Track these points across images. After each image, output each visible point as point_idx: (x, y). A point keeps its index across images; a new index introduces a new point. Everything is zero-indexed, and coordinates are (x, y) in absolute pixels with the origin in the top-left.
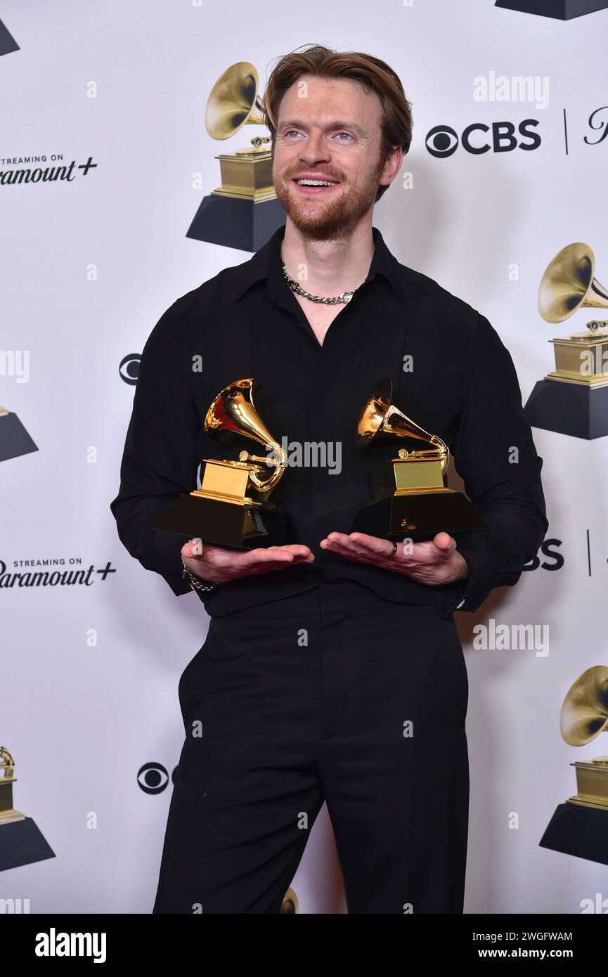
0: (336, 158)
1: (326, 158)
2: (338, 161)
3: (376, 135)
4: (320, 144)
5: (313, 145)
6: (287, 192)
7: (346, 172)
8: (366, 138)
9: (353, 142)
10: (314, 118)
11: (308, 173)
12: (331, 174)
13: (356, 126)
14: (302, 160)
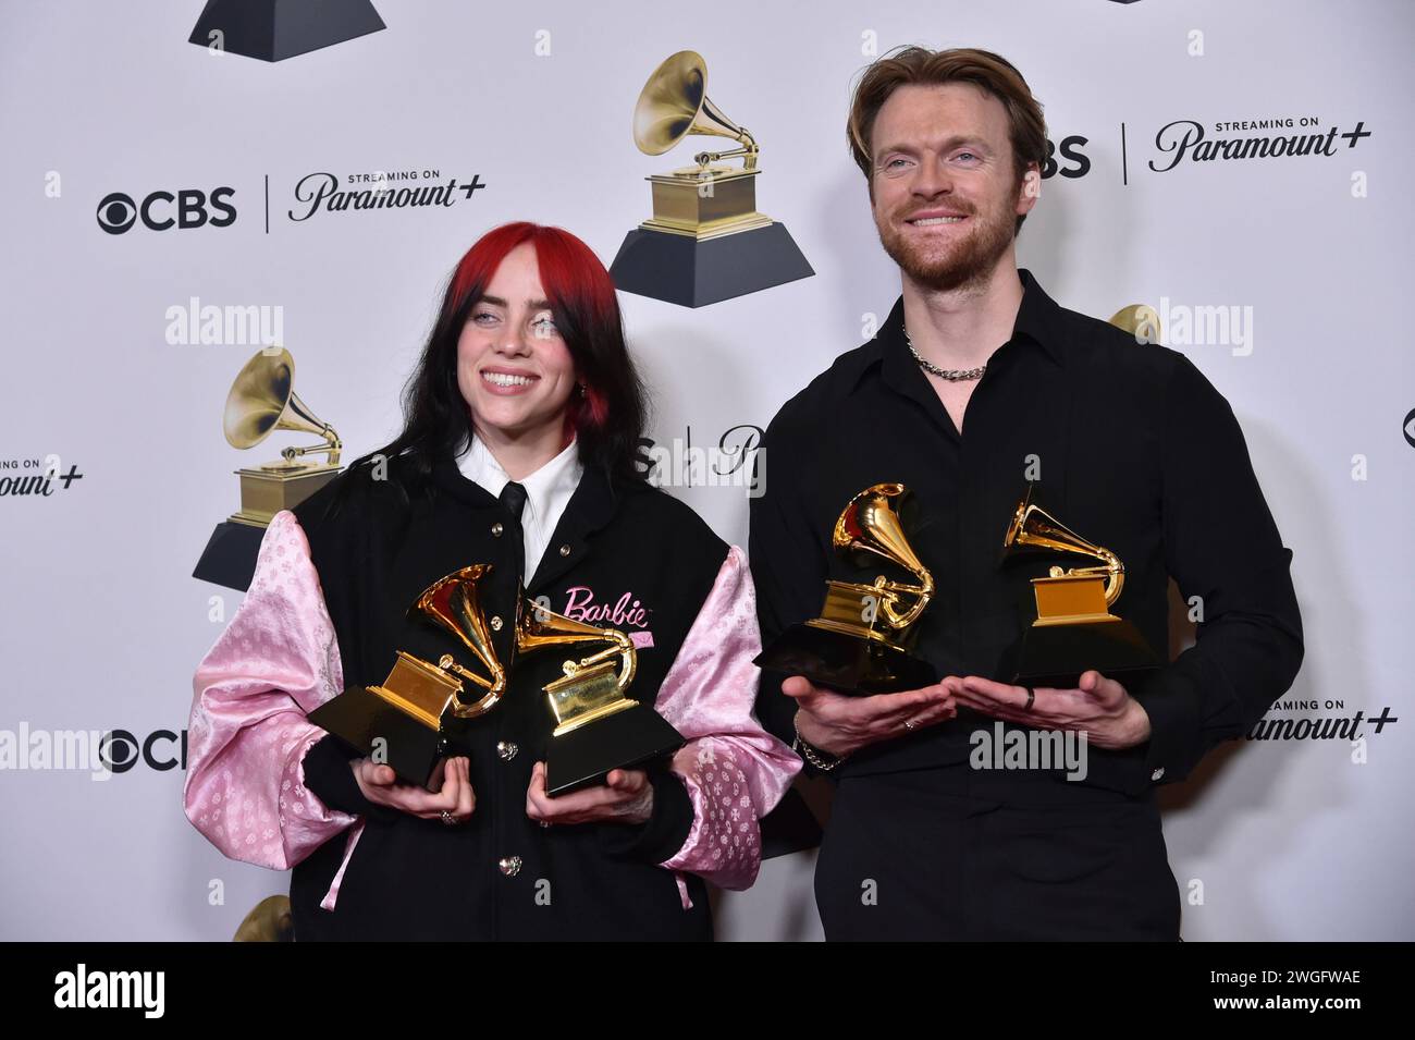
0: (958, 185)
1: (947, 187)
2: (963, 190)
3: (1004, 151)
4: (936, 170)
5: (928, 172)
6: (899, 237)
7: (974, 201)
8: (995, 155)
9: (978, 162)
10: (924, 137)
11: (927, 210)
12: (957, 207)
13: (980, 140)
14: (916, 195)
